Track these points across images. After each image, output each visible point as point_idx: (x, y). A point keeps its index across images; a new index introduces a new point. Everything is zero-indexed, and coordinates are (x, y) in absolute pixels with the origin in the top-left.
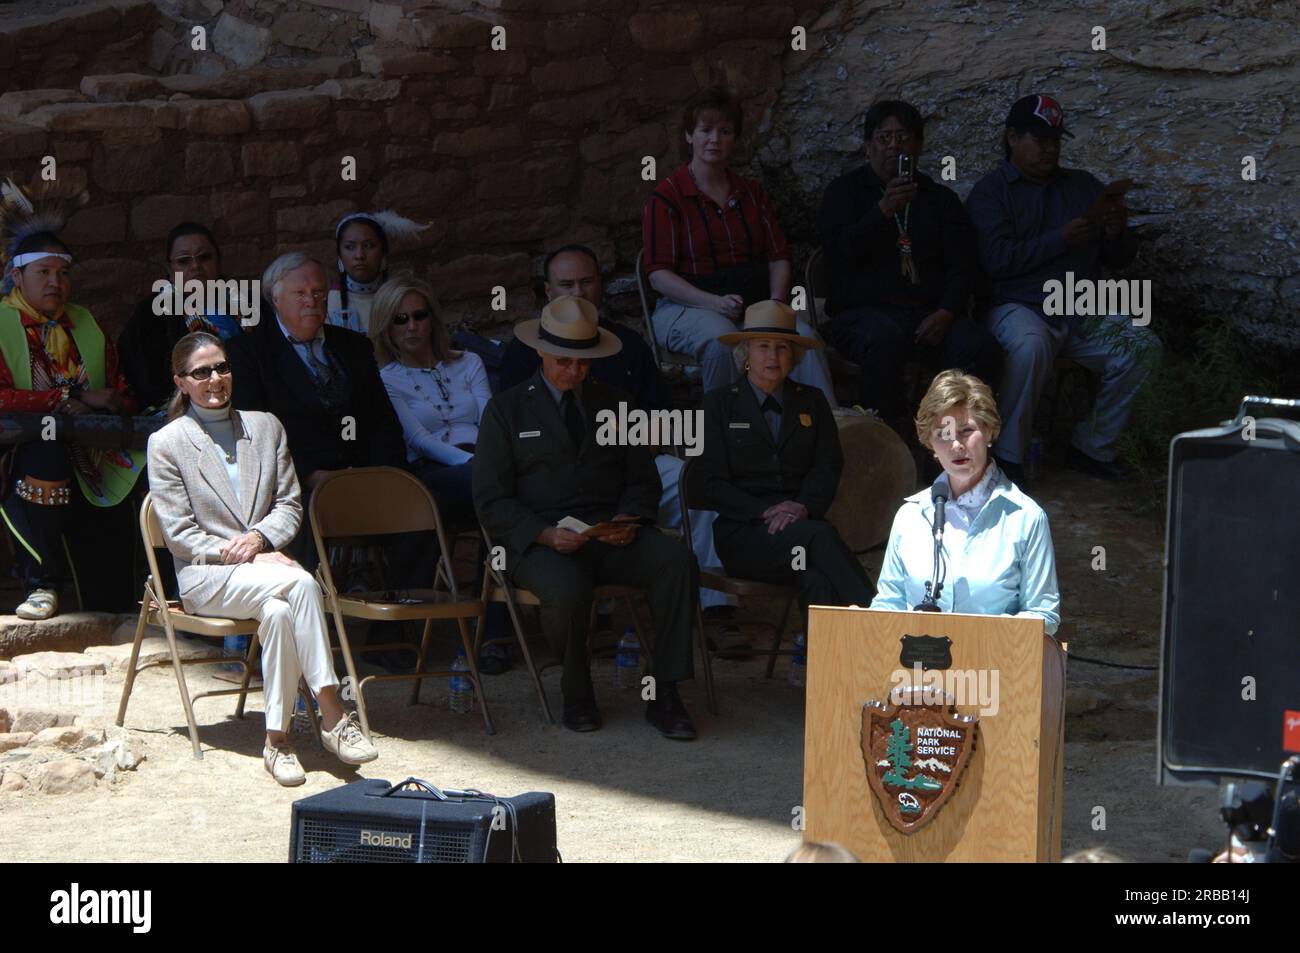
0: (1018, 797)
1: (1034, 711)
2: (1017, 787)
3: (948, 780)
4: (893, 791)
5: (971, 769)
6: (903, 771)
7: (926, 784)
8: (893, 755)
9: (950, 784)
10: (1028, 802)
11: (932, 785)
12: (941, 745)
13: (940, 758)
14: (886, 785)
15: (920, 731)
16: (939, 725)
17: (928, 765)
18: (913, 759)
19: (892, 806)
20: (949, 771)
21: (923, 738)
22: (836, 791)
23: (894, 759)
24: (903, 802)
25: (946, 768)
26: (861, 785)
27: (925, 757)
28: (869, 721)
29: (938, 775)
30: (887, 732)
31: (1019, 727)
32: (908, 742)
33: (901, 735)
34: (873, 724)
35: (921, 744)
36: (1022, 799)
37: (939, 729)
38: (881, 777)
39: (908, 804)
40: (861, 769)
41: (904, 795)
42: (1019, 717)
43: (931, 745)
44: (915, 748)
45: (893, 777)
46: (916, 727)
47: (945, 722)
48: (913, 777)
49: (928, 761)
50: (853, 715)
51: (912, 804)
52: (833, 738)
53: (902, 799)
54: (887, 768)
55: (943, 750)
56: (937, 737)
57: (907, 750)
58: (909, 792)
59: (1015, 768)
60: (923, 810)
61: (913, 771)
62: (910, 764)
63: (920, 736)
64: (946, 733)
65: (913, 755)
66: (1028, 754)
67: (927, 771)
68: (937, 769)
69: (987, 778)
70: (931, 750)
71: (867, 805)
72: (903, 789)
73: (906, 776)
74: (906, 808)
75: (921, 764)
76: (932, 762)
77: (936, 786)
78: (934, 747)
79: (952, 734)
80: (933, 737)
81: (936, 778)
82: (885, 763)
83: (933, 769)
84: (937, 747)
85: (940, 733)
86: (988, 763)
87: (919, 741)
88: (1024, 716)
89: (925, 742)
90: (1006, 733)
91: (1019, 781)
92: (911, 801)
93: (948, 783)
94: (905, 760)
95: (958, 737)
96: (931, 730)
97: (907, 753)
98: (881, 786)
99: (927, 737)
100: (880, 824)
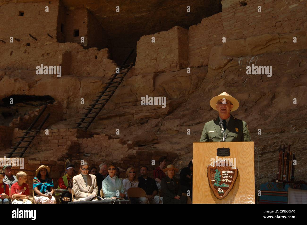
0: (249, 189)
1: (253, 166)
2: (249, 186)
3: (231, 184)
4: (216, 188)
5: (237, 182)
6: (219, 182)
7: (225, 186)
8: (216, 178)
9: (231, 186)
10: (252, 190)
11: (227, 186)
12: (229, 175)
13: (228, 179)
14: (214, 186)
15: (223, 172)
16: (228, 170)
17: (225, 181)
18: (221, 179)
19: (216, 192)
20: (231, 182)
21: (224, 173)
22: (201, 189)
23: (217, 179)
24: (219, 191)
25: (230, 181)
26: (208, 187)
27: (224, 179)
28: (209, 170)
29: (228, 183)
30: (214, 173)
31: (249, 170)
32: (220, 175)
33: (218, 173)
34: (210, 171)
35: (223, 175)
36: (251, 190)
37: (228, 171)
38: (213, 184)
39: (220, 191)
40: (208, 183)
41: (219, 189)
42: (249, 168)
43: (226, 175)
44: (222, 176)
45: (217, 185)
46: (222, 171)
47: (229, 169)
48: (221, 184)
49: (225, 180)
50: (205, 169)
51: (221, 191)
52: (200, 175)
53: (219, 190)
54: (215, 182)
55: (229, 176)
56: (227, 173)
57: (220, 177)
58: (220, 188)
59: (249, 181)
60: (224, 193)
61: (221, 182)
62: (220, 180)
63: (223, 173)
64: (230, 172)
65: (221, 178)
66: (251, 177)
67: (225, 182)
68: (228, 182)
69: (241, 184)
70: (226, 177)
71: (209, 193)
72: (219, 187)
73: (219, 184)
74: (220, 192)
75: (224, 180)
76: (227, 180)
77: (228, 186)
78: (227, 176)
79: (232, 172)
80: (226, 173)
81: (228, 184)
82: (214, 181)
83: (227, 182)
84: (228, 176)
85: (228, 172)
86: (241, 180)
87: (223, 174)
88: (250, 167)
89: (224, 175)
90: (245, 172)
91: (249, 184)
92: (221, 190)
93: (231, 185)
94: (219, 180)
95: (233, 173)
96: (226, 171)
97: (220, 178)
98: (213, 187)
99: (225, 173)
100: (213, 198)
